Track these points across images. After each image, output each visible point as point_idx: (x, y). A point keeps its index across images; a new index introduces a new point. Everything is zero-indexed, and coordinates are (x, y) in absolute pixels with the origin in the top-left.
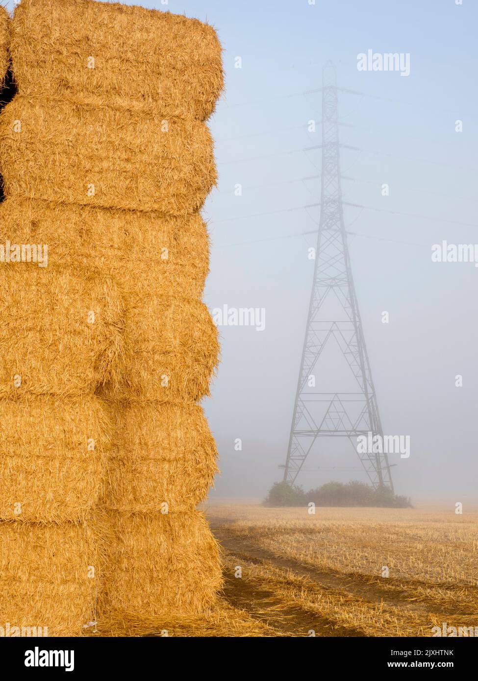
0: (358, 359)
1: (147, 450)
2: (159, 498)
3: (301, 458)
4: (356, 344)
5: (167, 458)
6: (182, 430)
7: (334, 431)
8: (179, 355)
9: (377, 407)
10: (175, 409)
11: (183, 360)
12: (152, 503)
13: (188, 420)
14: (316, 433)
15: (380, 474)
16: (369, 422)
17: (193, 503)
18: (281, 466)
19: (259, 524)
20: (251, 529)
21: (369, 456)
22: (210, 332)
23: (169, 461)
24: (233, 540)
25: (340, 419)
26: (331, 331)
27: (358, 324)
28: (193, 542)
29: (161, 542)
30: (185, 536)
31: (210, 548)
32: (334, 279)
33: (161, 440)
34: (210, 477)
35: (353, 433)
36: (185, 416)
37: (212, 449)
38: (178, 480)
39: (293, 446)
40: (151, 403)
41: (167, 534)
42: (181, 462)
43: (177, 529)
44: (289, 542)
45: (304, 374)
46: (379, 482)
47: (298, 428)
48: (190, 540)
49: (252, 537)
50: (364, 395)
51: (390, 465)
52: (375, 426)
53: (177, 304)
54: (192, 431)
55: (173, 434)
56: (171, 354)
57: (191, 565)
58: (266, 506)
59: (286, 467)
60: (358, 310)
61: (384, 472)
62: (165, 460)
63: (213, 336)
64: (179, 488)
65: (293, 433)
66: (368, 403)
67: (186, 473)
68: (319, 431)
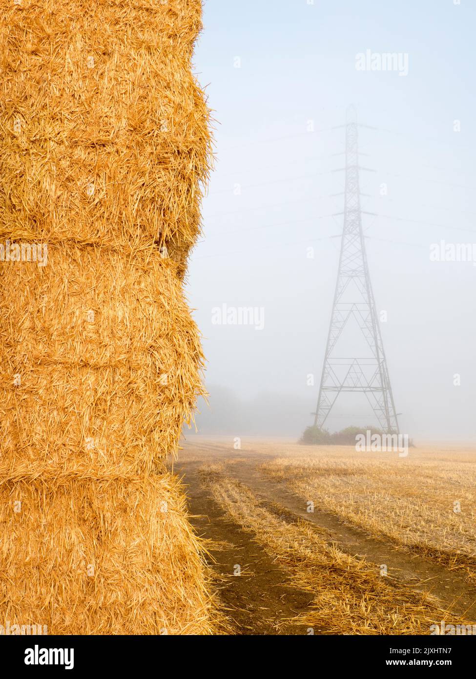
0: (372, 332)
1: (49, 343)
2: (71, 448)
3: (327, 407)
4: (371, 321)
5: (92, 362)
6: (128, 303)
7: (354, 387)
8: (125, 151)
9: (387, 369)
10: (114, 259)
11: (133, 161)
12: (56, 458)
13: (139, 283)
14: (339, 389)
15: (388, 420)
16: (380, 381)
17: (145, 459)
18: (313, 414)
19: (295, 463)
20: (288, 469)
21: (380, 407)
22: (191, 108)
23: (96, 368)
24: (267, 482)
25: (358, 378)
26: (352, 311)
27: (372, 305)
28: (144, 544)
29: (73, 544)
30: (128, 531)
31: (183, 558)
32: (354, 271)
33: (80, 322)
34: (186, 404)
35: (368, 389)
36: (134, 276)
37: (190, 342)
38: (114, 409)
39: (322, 398)
40: (61, 245)
41: (86, 528)
42: (123, 370)
43: (108, 515)
44: (325, 486)
45: (331, 344)
46: (387, 426)
47: (326, 385)
48: (138, 541)
49: (287, 480)
50: (376, 360)
51: (397, 413)
52: (385, 384)
53: (126, 51)
54: (147, 306)
55: (106, 311)
56: (108, 149)
57: (138, 597)
58: (300, 444)
59: (317, 414)
60: (372, 294)
61: (392, 420)
62: (86, 365)
63: (197, 116)
64: (116, 426)
65: (322, 388)
66: (380, 367)
67: (131, 393)
68: (342, 387)
